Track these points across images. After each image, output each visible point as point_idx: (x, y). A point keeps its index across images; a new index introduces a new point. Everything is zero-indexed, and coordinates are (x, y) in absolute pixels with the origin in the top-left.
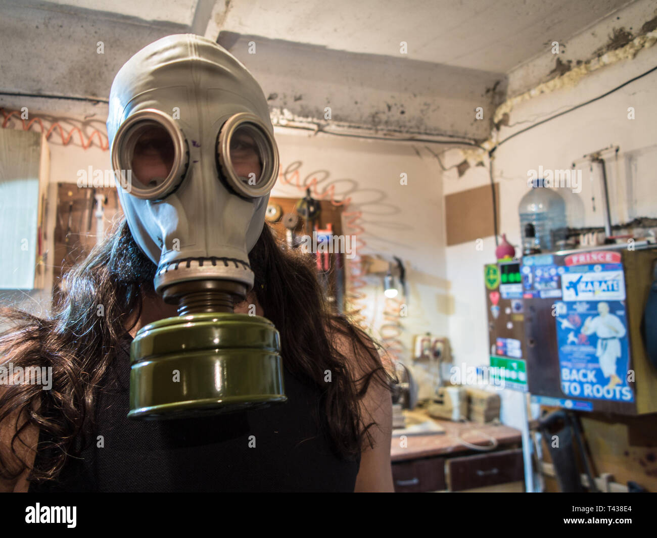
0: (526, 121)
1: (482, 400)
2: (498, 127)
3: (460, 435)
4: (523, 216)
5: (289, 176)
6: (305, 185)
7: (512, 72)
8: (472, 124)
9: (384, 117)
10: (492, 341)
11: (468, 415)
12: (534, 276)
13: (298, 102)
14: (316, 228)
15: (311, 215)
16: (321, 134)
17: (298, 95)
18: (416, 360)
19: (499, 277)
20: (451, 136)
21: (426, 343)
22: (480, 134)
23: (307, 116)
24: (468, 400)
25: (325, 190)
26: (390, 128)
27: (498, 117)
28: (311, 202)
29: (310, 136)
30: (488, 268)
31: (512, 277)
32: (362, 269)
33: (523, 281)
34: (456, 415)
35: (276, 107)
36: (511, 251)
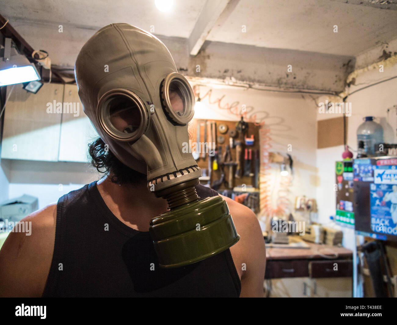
0: (364, 83)
1: (332, 234)
2: (349, 85)
3: (318, 250)
4: (359, 136)
5: (232, 110)
6: (241, 114)
7: (358, 56)
8: (334, 84)
9: (284, 81)
10: (338, 202)
11: (324, 241)
12: (360, 170)
13: (239, 74)
14: (245, 137)
15: (243, 130)
16: (250, 89)
17: (239, 70)
18: (297, 210)
19: (343, 168)
20: (322, 90)
21: (303, 201)
22: (339, 89)
23: (243, 80)
24: (324, 233)
25: (251, 117)
26: (288, 86)
27: (350, 80)
28: (242, 123)
29: (244, 90)
30: (337, 164)
31: (350, 169)
32: (269, 160)
33: (354, 171)
34: (317, 240)
35: (228, 76)
36: (351, 155)
